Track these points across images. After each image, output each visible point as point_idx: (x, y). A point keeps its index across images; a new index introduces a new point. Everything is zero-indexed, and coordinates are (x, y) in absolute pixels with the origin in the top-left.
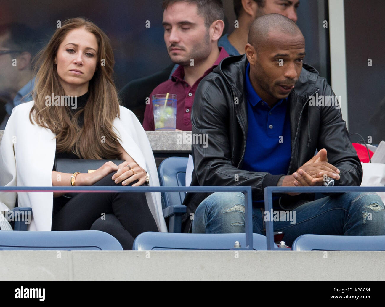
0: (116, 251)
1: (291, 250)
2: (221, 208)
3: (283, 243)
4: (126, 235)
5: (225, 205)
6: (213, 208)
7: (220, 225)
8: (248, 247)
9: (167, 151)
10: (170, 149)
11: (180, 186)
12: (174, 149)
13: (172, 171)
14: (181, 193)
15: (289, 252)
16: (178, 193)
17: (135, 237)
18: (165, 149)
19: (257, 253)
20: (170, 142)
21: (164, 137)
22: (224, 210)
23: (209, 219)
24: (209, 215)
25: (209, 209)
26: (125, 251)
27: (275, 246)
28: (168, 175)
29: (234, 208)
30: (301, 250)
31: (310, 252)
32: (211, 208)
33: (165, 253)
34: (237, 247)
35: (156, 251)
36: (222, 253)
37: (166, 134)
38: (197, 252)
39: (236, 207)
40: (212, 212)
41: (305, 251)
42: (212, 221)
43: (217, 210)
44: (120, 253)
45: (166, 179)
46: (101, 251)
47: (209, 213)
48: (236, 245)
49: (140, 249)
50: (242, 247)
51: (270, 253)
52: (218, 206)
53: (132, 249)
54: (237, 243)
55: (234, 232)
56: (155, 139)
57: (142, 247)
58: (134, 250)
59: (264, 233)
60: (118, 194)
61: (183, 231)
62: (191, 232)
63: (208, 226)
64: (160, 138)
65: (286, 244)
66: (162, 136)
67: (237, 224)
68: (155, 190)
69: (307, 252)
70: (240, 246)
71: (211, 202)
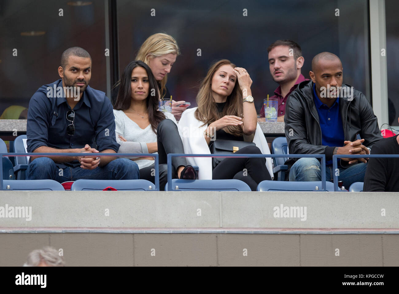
0: (247, 192)
1: (348, 191)
2: (304, 167)
3: (343, 187)
4: (253, 182)
5: (306, 166)
6: (299, 167)
7: (303, 177)
8: (323, 189)
9: (277, 133)
10: (279, 133)
11: (285, 154)
12: (281, 133)
13: (280, 145)
14: (285, 158)
15: (347, 193)
16: (283, 158)
17: (258, 183)
18: (276, 132)
19: (328, 193)
20: (279, 128)
21: (275, 125)
22: (305, 169)
23: (297, 174)
24: (297, 172)
25: (297, 168)
26: (252, 192)
27: (339, 189)
28: (278, 147)
29: (311, 167)
30: (354, 191)
31: (359, 193)
32: (298, 168)
33: (275, 193)
34: (317, 190)
35: (270, 192)
36: (308, 193)
37: (276, 124)
38: (294, 193)
39: (312, 166)
40: (299, 170)
41: (356, 192)
42: (298, 175)
43: (301, 168)
44: (249, 193)
45: (276, 150)
46: (238, 192)
47: (297, 171)
48: (316, 188)
49: (261, 191)
50: (320, 190)
51: (336, 193)
52: (301, 167)
53: (256, 191)
54: (317, 187)
55: (312, 181)
56: (270, 127)
57: (262, 190)
58: (258, 191)
59: (332, 182)
60: (249, 159)
61: (285, 180)
62: (288, 181)
63: (297, 178)
64: (273, 126)
65: (345, 188)
66: (274, 125)
67: (313, 176)
68: (268, 156)
69: (357, 193)
70: (319, 189)
71: (298, 164)
